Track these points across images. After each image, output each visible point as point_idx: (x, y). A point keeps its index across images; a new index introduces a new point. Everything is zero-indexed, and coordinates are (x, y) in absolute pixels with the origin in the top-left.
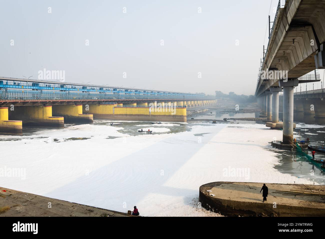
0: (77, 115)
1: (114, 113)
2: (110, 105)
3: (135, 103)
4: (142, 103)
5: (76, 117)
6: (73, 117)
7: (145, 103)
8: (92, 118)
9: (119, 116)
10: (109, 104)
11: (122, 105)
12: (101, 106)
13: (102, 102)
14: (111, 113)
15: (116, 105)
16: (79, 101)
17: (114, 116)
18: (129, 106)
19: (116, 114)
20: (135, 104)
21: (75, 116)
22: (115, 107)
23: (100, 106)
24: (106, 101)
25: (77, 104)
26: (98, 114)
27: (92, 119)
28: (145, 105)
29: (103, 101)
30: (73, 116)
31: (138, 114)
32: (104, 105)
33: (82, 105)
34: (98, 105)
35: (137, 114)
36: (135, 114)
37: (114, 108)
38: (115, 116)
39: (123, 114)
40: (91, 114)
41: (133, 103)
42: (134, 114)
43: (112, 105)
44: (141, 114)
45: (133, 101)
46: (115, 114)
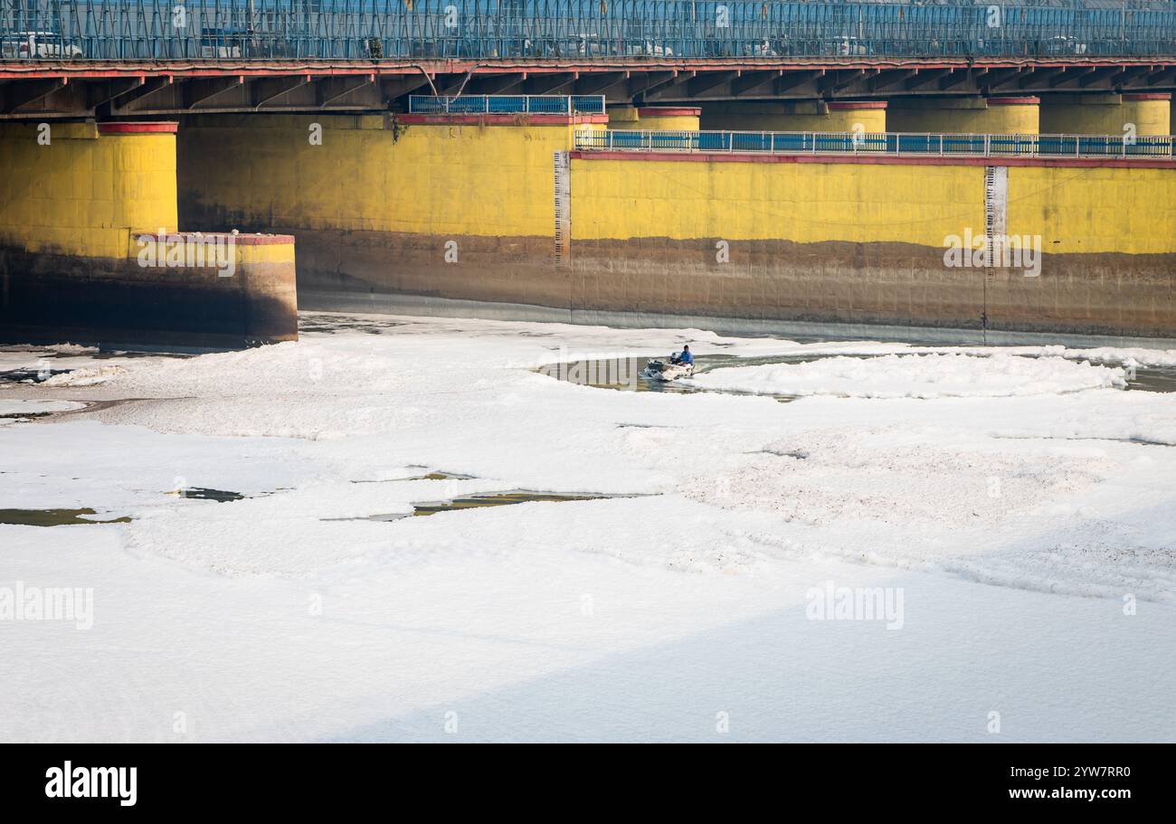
0: (115, 246)
1: (564, 221)
2: (517, 124)
3: (865, 100)
4: (968, 103)
5: (105, 263)
6: (77, 271)
7: (1002, 100)
8: (282, 279)
9: (624, 267)
10: (504, 116)
11: (688, 124)
12: (418, 139)
13: (426, 89)
14: (535, 220)
15: (590, 130)
16: (142, 73)
17: (566, 261)
18: (782, 142)
19: (589, 243)
20: (869, 122)
21: (94, 253)
22: (577, 153)
23: (402, 139)
24: (480, 84)
25: (125, 111)
26: (385, 239)
27: (287, 291)
28: (1012, 132)
29: (446, 81)
30: (75, 261)
31: (856, 236)
32: (448, 121)
33: (174, 126)
34: (378, 121)
35: (838, 236)
36: (820, 236)
37: (569, 168)
38: (587, 265)
39: (678, 236)
40: (280, 228)
41: (845, 105)
42: (799, 235)
43: (548, 131)
44: (887, 236)
45: (838, 77)
46: (582, 233)
